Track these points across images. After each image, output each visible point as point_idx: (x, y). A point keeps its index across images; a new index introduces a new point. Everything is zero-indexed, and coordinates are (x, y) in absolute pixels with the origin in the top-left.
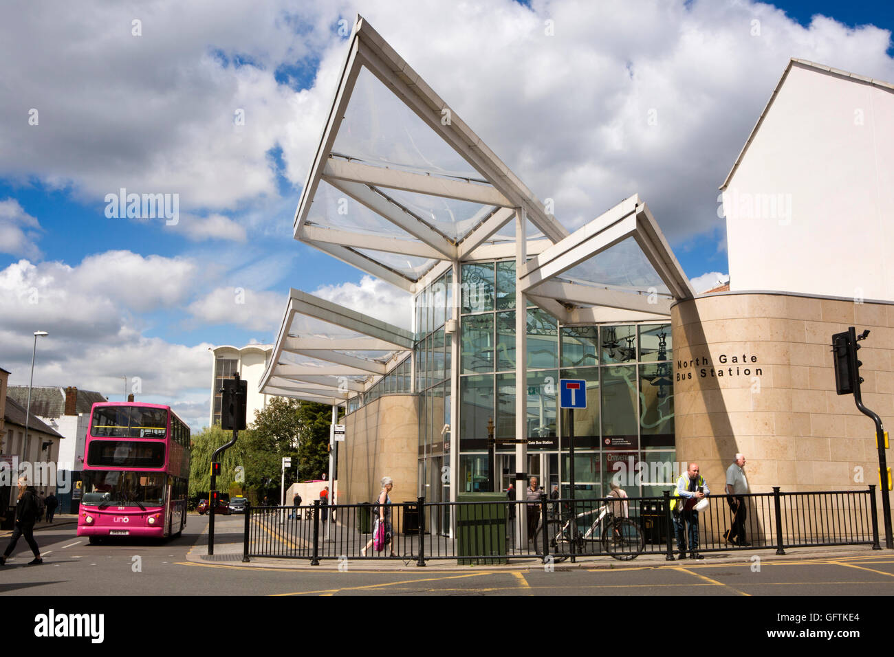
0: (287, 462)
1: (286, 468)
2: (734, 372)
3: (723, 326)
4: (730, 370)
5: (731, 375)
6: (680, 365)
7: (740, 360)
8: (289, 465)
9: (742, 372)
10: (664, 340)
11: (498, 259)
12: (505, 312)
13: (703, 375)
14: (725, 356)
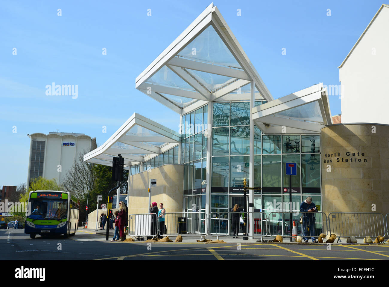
0: (100, 198)
1: (99, 201)
2: (353, 160)
3: (348, 139)
4: (351, 159)
5: (351, 161)
6: (326, 156)
7: (356, 155)
8: (101, 199)
9: (357, 160)
10: (314, 143)
11: (232, 101)
12: (235, 127)
13: (338, 161)
14: (349, 153)
